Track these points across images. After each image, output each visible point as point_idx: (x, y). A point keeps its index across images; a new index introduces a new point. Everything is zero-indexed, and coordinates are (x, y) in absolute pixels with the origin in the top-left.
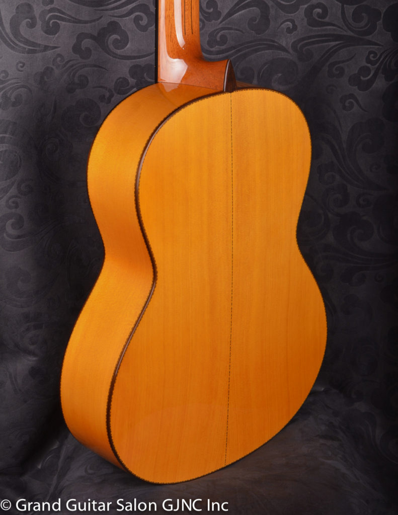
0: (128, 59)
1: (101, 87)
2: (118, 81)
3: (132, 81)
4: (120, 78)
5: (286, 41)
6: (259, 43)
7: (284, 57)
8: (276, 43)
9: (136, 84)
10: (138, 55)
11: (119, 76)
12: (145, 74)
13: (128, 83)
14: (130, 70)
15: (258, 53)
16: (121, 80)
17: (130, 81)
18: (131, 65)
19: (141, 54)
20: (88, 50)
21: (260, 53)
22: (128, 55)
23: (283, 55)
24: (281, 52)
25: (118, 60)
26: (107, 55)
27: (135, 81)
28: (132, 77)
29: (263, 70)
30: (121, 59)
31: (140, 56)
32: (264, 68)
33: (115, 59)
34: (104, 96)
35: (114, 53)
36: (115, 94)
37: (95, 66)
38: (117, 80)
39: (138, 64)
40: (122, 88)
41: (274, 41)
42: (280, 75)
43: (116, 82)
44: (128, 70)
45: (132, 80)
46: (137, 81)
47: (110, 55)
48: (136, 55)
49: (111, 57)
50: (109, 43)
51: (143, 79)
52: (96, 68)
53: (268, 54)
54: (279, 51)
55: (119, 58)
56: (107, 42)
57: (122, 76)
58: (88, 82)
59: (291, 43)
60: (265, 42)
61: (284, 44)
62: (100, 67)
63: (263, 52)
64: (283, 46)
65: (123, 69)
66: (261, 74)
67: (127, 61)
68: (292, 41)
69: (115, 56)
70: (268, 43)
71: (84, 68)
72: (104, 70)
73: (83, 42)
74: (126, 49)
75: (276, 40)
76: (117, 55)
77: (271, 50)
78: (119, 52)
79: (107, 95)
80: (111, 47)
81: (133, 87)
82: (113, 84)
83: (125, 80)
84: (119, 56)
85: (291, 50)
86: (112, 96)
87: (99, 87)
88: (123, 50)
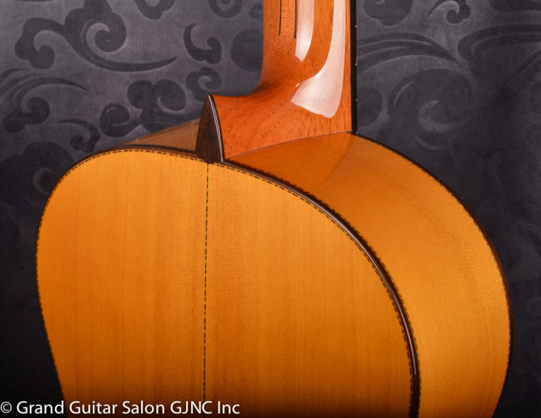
0: (126, 70)
1: (75, 121)
2: (108, 111)
3: (134, 111)
4: (111, 105)
5: (447, 37)
6: (389, 40)
7: (444, 68)
8: (426, 40)
9: (141, 117)
10: (145, 62)
11: (109, 102)
12: (159, 100)
13: (127, 116)
14: (129, 91)
15: (388, 61)
16: (113, 108)
17: (130, 112)
18: (131, 82)
19: (149, 62)
20: (48, 52)
21: (392, 60)
22: (125, 62)
23: (441, 63)
24: (437, 58)
25: (107, 71)
26: (86, 62)
27: (141, 111)
28: (135, 104)
29: (399, 93)
30: (111, 69)
31: (147, 65)
32: (403, 90)
33: (100, 69)
34: (81, 138)
35: (97, 57)
36: (103, 136)
37: (63, 81)
38: (106, 109)
39: (145, 79)
40: (116, 125)
41: (421, 38)
42: (435, 102)
43: (104, 112)
44: (126, 91)
45: (135, 109)
46: (143, 112)
47: (92, 62)
48: (141, 62)
49: (93, 65)
50: (88, 39)
51: (155, 109)
52: (64, 86)
53: (409, 63)
54: (434, 58)
55: (107, 68)
56: (84, 36)
57: (115, 102)
58: (48, 111)
59: (457, 42)
60: (403, 40)
61: (443, 42)
62: (71, 83)
63: (399, 58)
64: (440, 48)
65: (118, 89)
66: (396, 101)
67: (124, 73)
68: (460, 37)
69: (102, 63)
70: (409, 40)
71: (39, 84)
72: (80, 89)
73: (36, 37)
74: (120, 50)
75: (426, 36)
76: (105, 61)
77: (416, 54)
78: (108, 55)
79: (88, 135)
80: (93, 46)
81: (135, 123)
82: (99, 115)
83: (121, 108)
84: (109, 62)
85: (456, 55)
86: (95, 138)
87: (71, 121)
88: (114, 52)
